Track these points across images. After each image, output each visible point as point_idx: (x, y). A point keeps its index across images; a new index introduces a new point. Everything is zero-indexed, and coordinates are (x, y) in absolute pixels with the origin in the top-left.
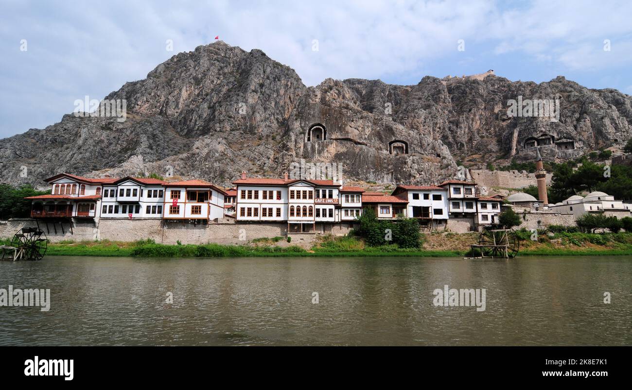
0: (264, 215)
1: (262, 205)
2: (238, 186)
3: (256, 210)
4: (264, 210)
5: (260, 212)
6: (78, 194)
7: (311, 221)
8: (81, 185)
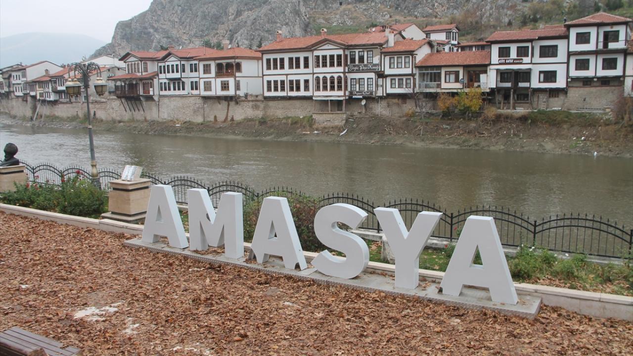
0: (292, 89)
1: (288, 76)
2: (262, 54)
3: (283, 82)
4: (291, 82)
5: (287, 86)
6: (142, 72)
7: (339, 96)
8: (143, 62)
